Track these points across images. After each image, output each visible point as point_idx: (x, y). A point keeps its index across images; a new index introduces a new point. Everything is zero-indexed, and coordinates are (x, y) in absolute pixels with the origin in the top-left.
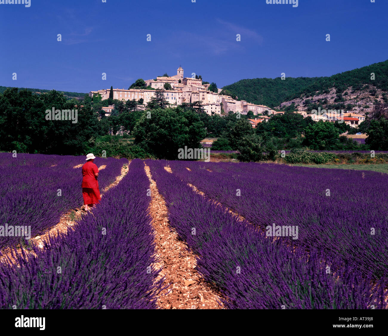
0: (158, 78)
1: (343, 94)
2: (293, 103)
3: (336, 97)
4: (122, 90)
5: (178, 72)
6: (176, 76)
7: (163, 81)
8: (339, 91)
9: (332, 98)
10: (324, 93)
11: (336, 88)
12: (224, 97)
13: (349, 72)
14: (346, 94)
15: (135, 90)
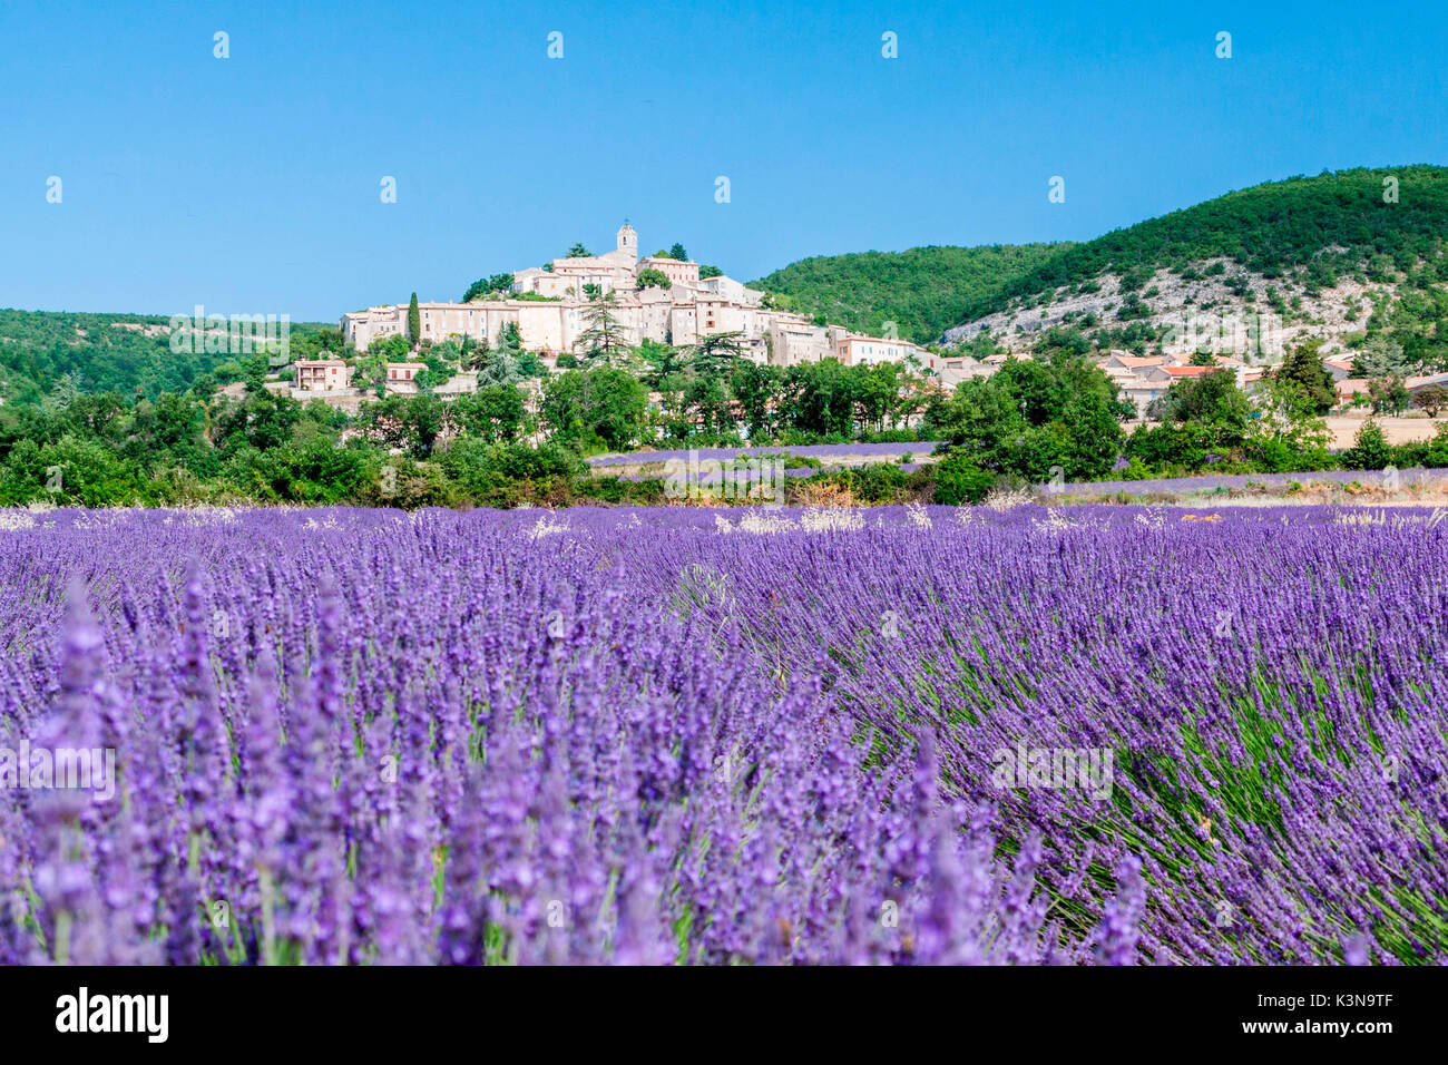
0: (557, 263)
1: (1142, 293)
2: (983, 327)
3: (1121, 305)
4: (447, 306)
5: (620, 239)
6: (615, 254)
7: (576, 272)
8: (1130, 285)
9: (1108, 308)
10: (1083, 291)
11: (1118, 274)
12: (775, 315)
13: (1153, 223)
14: (1153, 293)
15: (490, 305)
